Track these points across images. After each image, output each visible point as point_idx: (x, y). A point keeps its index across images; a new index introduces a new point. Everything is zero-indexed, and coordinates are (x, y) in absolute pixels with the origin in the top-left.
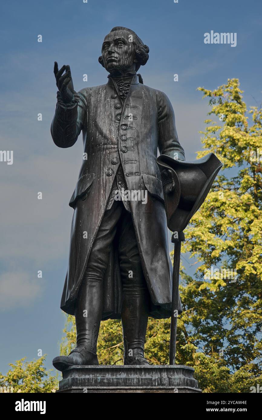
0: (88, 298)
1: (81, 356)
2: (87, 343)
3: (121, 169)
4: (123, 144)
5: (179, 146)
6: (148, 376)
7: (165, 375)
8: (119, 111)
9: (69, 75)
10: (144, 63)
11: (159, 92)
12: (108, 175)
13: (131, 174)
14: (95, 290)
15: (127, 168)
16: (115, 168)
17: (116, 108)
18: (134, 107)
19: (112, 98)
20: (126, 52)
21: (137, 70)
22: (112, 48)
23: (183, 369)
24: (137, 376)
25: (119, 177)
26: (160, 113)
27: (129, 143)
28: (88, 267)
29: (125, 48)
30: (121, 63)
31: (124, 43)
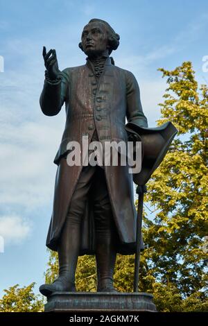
2: (67, 274)
3: (96, 133)
4: (98, 114)
5: (143, 116)
6: (116, 301)
7: (130, 300)
8: (94, 87)
10: (115, 48)
11: (128, 72)
13: (104, 137)
14: (74, 231)
15: (101, 133)
16: (91, 132)
17: (93, 85)
18: (107, 84)
19: (90, 76)
20: (101, 39)
21: (110, 54)
22: (90, 36)
23: (145, 296)
24: (107, 301)
26: (127, 89)
27: (103, 113)
28: (69, 213)
29: (100, 36)
30: (97, 48)
31: (99, 32)
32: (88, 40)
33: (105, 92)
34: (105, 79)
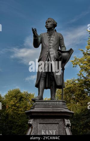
0: (41, 84)
1: (38, 98)
2: (40, 95)
3: (49, 53)
4: (50, 47)
5: (65, 47)
6: (54, 103)
7: (58, 102)
8: (49, 39)
9: (36, 30)
10: (56, 27)
11: (60, 33)
12: (46, 54)
13: (52, 54)
14: (42, 82)
15: (51, 53)
16: (48, 53)
17: (49, 38)
18: (53, 38)
19: (48, 35)
20: (51, 24)
21: (54, 28)
22: (48, 23)
23: (62, 101)
24: (51, 103)
25: (49, 55)
26: (60, 39)
27: (51, 47)
28: (41, 77)
29: (51, 23)
30: (50, 27)
31: (51, 22)
32: (47, 24)
33: (52, 40)
34: (52, 36)
